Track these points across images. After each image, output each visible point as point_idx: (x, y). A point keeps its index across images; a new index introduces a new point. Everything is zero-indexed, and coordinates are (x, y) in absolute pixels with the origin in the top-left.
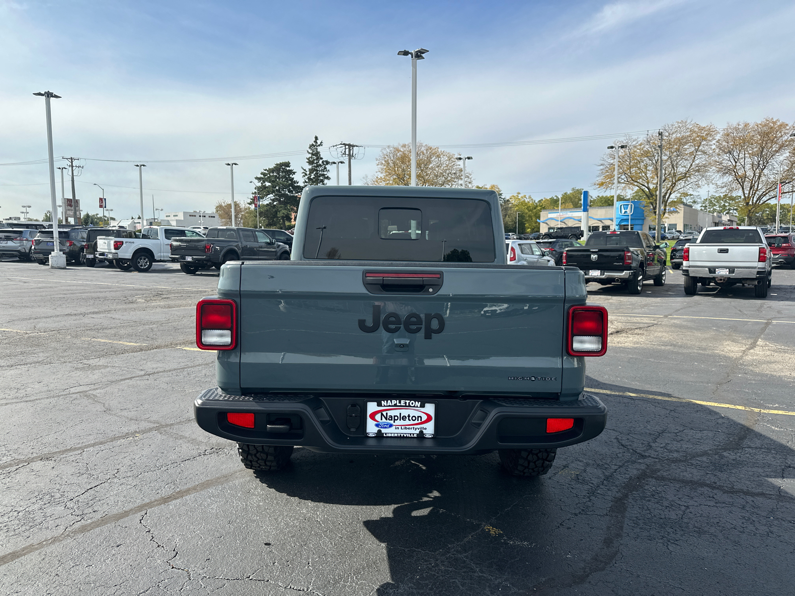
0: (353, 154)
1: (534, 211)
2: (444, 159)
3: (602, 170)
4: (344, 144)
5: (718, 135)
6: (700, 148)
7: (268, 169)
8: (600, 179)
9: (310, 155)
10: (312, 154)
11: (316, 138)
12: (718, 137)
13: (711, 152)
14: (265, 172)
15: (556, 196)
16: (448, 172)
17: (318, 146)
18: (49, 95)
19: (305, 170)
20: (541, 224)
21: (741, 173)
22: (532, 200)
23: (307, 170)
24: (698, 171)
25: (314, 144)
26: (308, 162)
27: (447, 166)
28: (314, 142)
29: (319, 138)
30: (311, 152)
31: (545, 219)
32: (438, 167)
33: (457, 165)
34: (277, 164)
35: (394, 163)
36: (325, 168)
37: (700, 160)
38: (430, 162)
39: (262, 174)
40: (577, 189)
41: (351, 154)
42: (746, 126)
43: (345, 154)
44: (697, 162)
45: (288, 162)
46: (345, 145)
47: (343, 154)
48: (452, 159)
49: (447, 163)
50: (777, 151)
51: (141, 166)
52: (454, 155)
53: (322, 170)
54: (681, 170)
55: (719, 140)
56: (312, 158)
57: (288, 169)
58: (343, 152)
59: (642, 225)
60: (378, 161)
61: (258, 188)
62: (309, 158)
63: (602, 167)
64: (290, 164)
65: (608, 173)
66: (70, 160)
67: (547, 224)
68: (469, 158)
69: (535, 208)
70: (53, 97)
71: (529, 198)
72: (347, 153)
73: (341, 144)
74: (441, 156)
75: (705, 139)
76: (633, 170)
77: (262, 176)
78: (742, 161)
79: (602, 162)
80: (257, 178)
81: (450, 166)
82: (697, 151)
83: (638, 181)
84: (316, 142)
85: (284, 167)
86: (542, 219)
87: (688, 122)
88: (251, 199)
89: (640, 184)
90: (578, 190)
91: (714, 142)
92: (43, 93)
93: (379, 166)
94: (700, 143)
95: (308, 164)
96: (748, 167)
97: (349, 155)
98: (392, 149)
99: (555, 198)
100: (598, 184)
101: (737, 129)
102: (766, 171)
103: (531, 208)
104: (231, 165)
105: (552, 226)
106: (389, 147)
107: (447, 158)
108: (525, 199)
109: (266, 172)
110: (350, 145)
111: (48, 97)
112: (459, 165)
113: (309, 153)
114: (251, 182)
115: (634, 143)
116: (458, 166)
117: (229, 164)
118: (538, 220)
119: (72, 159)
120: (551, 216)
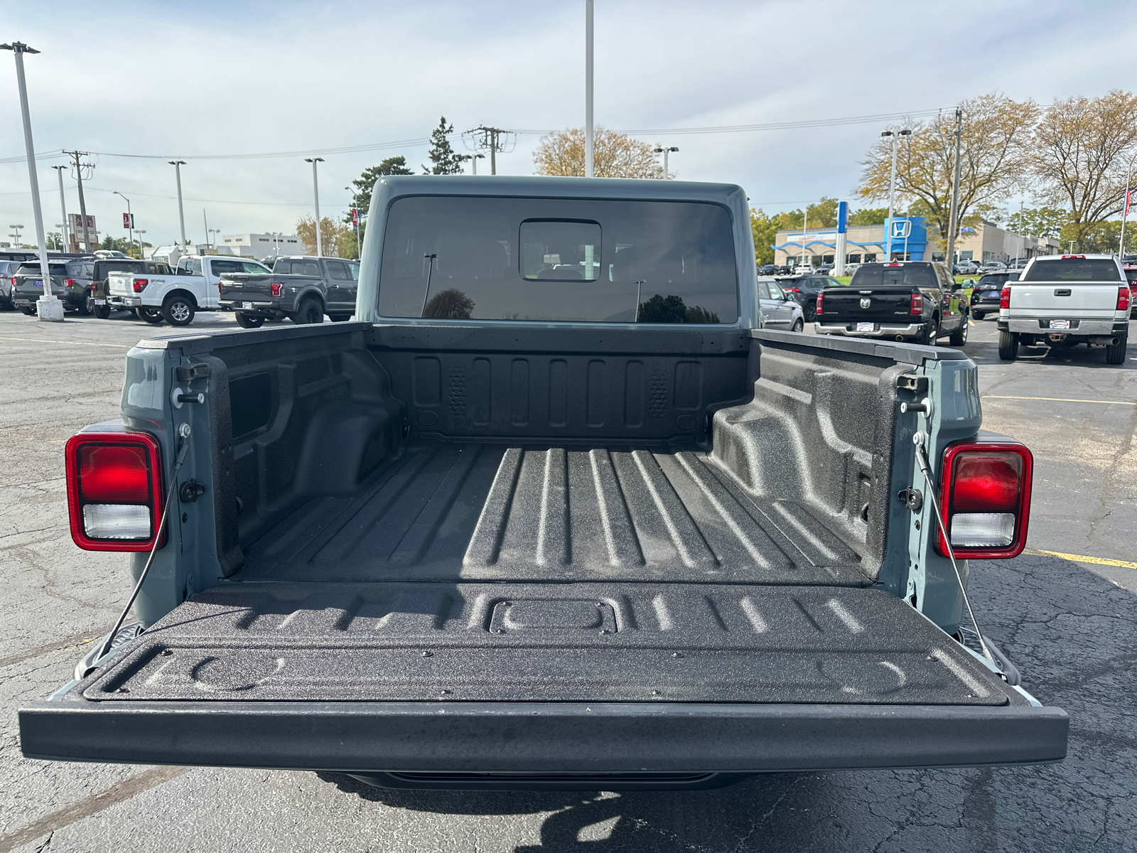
0: (497, 144)
1: (767, 232)
2: (635, 152)
3: (867, 170)
4: (484, 129)
5: (1041, 117)
6: (1013, 137)
7: (372, 169)
8: (863, 185)
9: (435, 147)
10: (438, 145)
11: (443, 121)
12: (1040, 120)
13: (1029, 142)
14: (368, 172)
15: (798, 210)
16: (640, 172)
17: (446, 132)
18: (20, 48)
19: (427, 170)
20: (777, 251)
21: (1071, 174)
22: (764, 215)
23: (431, 170)
24: (1009, 171)
25: (440, 129)
26: (431, 158)
27: (640, 163)
28: (441, 126)
29: (447, 120)
30: (436, 141)
31: (782, 245)
32: (626, 164)
33: (654, 163)
34: (385, 161)
35: (560, 158)
36: (457, 167)
37: (1012, 155)
38: (614, 157)
39: (363, 175)
40: (828, 198)
41: (496, 144)
42: (1081, 102)
43: (486, 144)
44: (1007, 158)
45: (402, 157)
46: (486, 130)
47: (483, 144)
48: (648, 153)
49: (640, 159)
50: (1125, 142)
51: (178, 163)
52: (651, 146)
53: (452, 169)
54: (984, 170)
55: (1041, 125)
56: (437, 151)
57: (402, 167)
58: (483, 141)
59: (923, 252)
60: (536, 157)
61: (358, 198)
62: (433, 151)
63: (867, 166)
64: (404, 160)
65: (876, 176)
66: (74, 155)
67: (785, 251)
68: (673, 150)
69: (768, 228)
70: (26, 51)
71: (759, 213)
72: (489, 142)
73: (480, 129)
74: (631, 148)
75: (1021, 123)
76: (913, 170)
77: (364, 179)
78: (1073, 156)
79: (868, 159)
80: (355, 182)
81: (644, 164)
82: (1008, 141)
83: (921, 187)
84: (442, 126)
85: (395, 165)
86: (778, 244)
87: (997, 96)
88: (348, 214)
89: (924, 191)
90: (830, 201)
91: (1034, 127)
92: (11, 45)
93: (538, 164)
94: (1014, 129)
95: (431, 160)
96: (1082, 165)
97: (492, 145)
98: (556, 137)
99: (797, 213)
100: (861, 192)
101: (1068, 108)
102: (1107, 172)
103: (762, 227)
104: (314, 161)
105: (792, 255)
106: (552, 134)
107: (639, 152)
108: (754, 214)
109: (370, 173)
110: (493, 131)
111: (19, 50)
112: (658, 162)
113: (433, 144)
114: (347, 188)
115: (916, 129)
116: (656, 164)
117: (310, 161)
118: (772, 246)
119: (76, 153)
120: (791, 239)
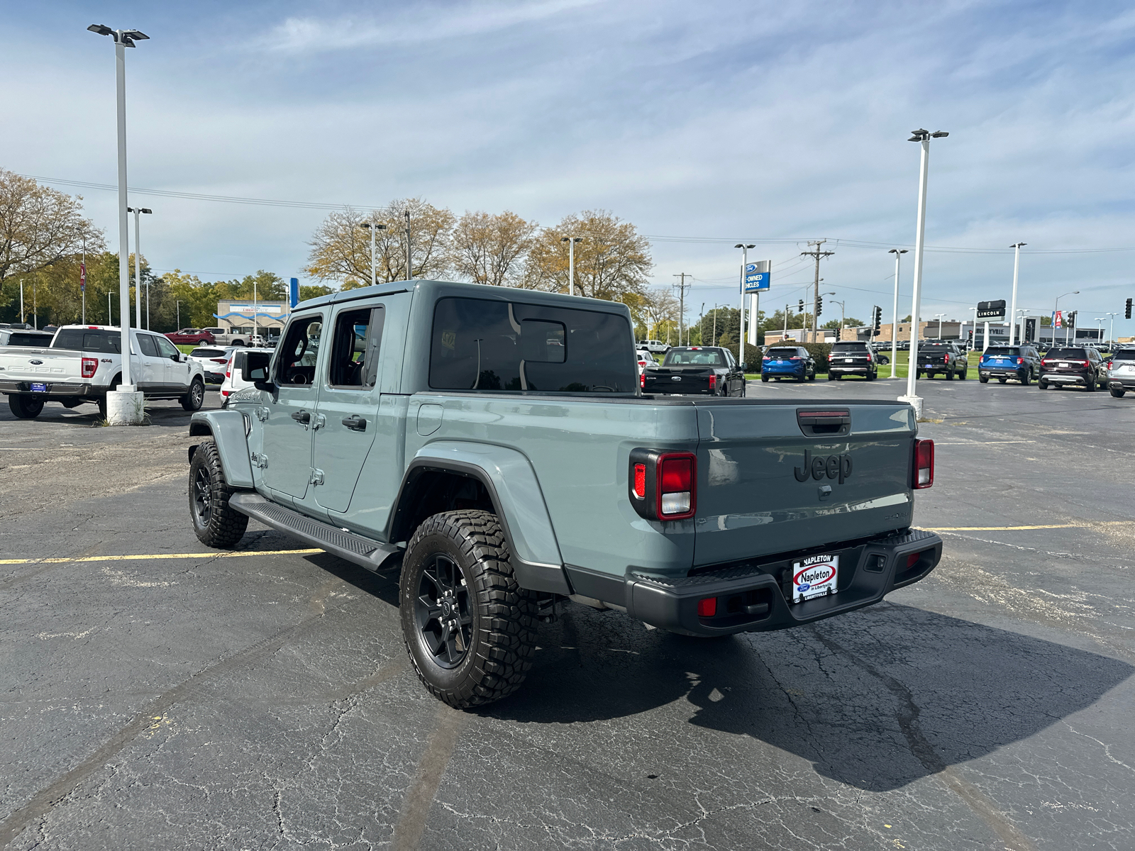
1: (204, 300)
2: (49, 201)
3: (315, 251)
5: (456, 224)
6: (437, 237)
8: (312, 264)
12: (455, 226)
13: (448, 243)
15: (235, 280)
16: (57, 223)
20: (219, 320)
21: (481, 273)
22: (200, 283)
24: (436, 266)
27: (57, 213)
31: (225, 314)
32: (37, 212)
33: (75, 215)
37: (438, 253)
38: (19, 203)
40: (265, 272)
42: (484, 217)
44: (434, 254)
48: (65, 203)
49: (56, 209)
50: (517, 253)
52: (70, 197)
54: (416, 262)
55: (456, 230)
59: (364, 330)
63: (314, 247)
65: (323, 257)
67: (228, 321)
68: (145, 211)
69: (205, 297)
71: (194, 280)
74: (43, 196)
75: (441, 227)
76: (357, 255)
78: (482, 259)
79: (314, 240)
81: (62, 216)
82: (433, 240)
83: (364, 271)
86: (220, 314)
87: (421, 201)
89: (367, 275)
90: (267, 274)
91: (451, 231)
94: (436, 231)
96: (488, 267)
99: (234, 283)
100: (310, 271)
101: (475, 219)
102: (506, 275)
103: (199, 295)
105: (236, 324)
107: (54, 201)
108: (189, 280)
112: (80, 215)
115: (357, 220)
116: (77, 217)
118: (214, 315)
120: (234, 309)
